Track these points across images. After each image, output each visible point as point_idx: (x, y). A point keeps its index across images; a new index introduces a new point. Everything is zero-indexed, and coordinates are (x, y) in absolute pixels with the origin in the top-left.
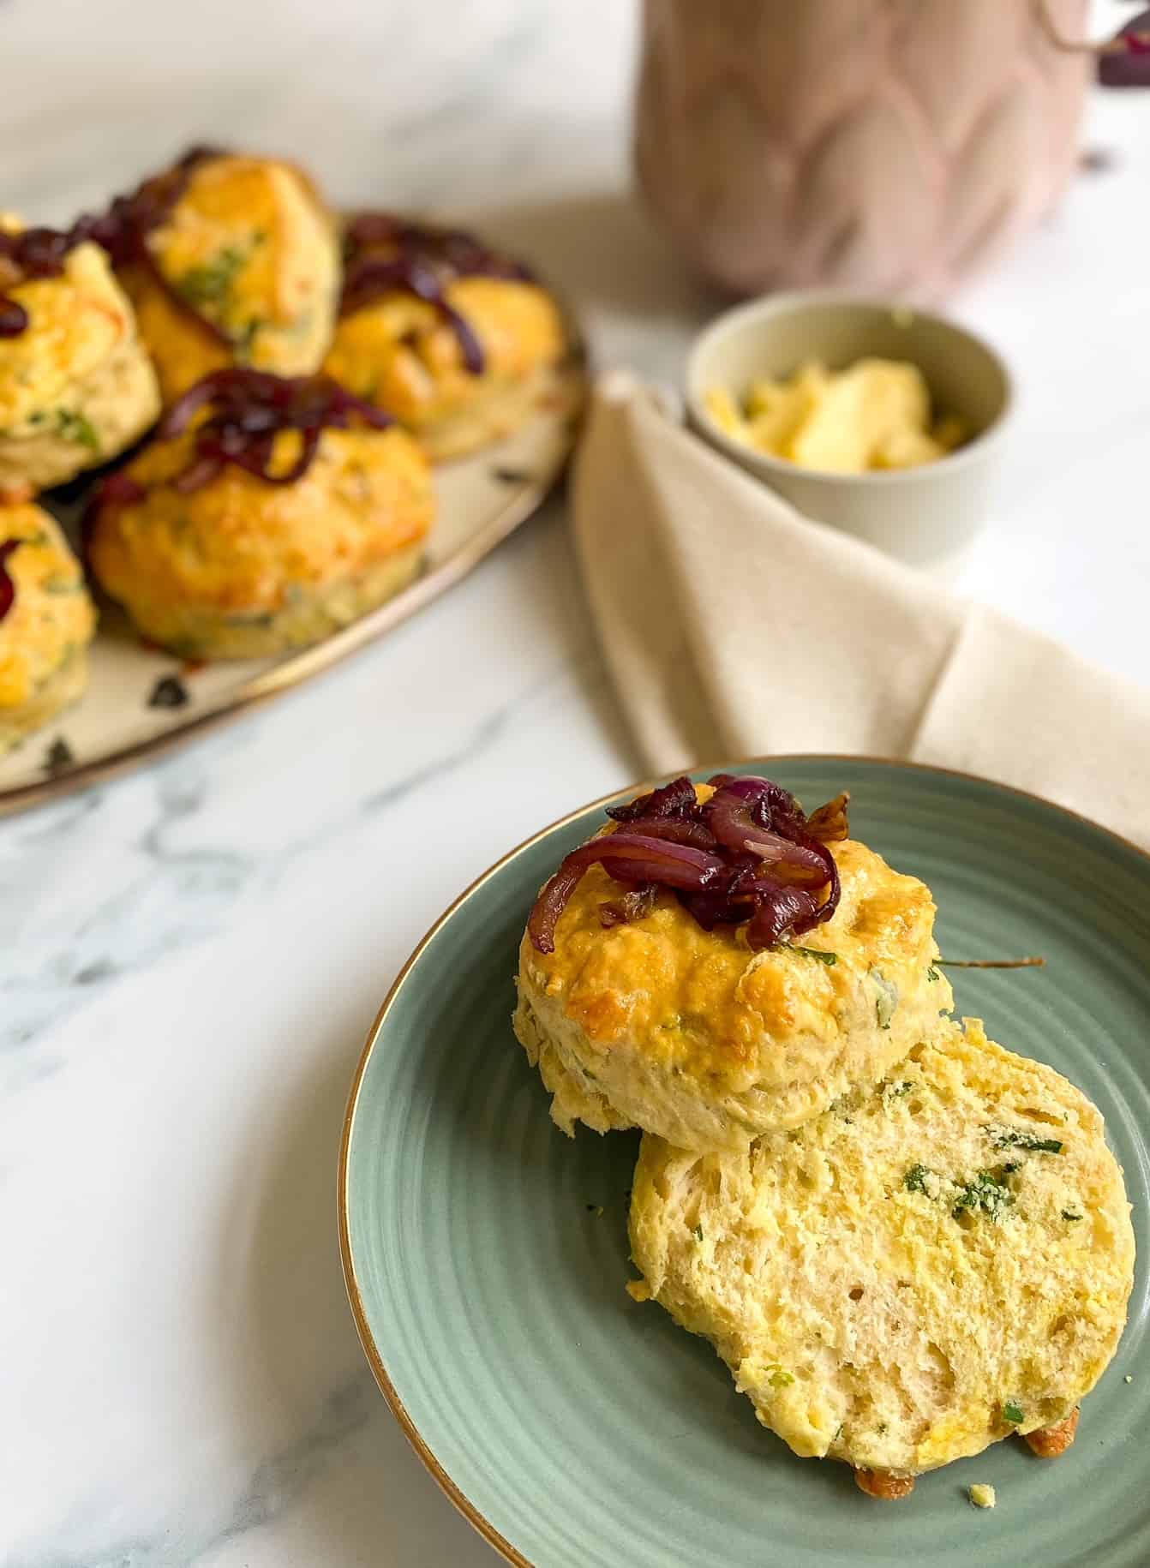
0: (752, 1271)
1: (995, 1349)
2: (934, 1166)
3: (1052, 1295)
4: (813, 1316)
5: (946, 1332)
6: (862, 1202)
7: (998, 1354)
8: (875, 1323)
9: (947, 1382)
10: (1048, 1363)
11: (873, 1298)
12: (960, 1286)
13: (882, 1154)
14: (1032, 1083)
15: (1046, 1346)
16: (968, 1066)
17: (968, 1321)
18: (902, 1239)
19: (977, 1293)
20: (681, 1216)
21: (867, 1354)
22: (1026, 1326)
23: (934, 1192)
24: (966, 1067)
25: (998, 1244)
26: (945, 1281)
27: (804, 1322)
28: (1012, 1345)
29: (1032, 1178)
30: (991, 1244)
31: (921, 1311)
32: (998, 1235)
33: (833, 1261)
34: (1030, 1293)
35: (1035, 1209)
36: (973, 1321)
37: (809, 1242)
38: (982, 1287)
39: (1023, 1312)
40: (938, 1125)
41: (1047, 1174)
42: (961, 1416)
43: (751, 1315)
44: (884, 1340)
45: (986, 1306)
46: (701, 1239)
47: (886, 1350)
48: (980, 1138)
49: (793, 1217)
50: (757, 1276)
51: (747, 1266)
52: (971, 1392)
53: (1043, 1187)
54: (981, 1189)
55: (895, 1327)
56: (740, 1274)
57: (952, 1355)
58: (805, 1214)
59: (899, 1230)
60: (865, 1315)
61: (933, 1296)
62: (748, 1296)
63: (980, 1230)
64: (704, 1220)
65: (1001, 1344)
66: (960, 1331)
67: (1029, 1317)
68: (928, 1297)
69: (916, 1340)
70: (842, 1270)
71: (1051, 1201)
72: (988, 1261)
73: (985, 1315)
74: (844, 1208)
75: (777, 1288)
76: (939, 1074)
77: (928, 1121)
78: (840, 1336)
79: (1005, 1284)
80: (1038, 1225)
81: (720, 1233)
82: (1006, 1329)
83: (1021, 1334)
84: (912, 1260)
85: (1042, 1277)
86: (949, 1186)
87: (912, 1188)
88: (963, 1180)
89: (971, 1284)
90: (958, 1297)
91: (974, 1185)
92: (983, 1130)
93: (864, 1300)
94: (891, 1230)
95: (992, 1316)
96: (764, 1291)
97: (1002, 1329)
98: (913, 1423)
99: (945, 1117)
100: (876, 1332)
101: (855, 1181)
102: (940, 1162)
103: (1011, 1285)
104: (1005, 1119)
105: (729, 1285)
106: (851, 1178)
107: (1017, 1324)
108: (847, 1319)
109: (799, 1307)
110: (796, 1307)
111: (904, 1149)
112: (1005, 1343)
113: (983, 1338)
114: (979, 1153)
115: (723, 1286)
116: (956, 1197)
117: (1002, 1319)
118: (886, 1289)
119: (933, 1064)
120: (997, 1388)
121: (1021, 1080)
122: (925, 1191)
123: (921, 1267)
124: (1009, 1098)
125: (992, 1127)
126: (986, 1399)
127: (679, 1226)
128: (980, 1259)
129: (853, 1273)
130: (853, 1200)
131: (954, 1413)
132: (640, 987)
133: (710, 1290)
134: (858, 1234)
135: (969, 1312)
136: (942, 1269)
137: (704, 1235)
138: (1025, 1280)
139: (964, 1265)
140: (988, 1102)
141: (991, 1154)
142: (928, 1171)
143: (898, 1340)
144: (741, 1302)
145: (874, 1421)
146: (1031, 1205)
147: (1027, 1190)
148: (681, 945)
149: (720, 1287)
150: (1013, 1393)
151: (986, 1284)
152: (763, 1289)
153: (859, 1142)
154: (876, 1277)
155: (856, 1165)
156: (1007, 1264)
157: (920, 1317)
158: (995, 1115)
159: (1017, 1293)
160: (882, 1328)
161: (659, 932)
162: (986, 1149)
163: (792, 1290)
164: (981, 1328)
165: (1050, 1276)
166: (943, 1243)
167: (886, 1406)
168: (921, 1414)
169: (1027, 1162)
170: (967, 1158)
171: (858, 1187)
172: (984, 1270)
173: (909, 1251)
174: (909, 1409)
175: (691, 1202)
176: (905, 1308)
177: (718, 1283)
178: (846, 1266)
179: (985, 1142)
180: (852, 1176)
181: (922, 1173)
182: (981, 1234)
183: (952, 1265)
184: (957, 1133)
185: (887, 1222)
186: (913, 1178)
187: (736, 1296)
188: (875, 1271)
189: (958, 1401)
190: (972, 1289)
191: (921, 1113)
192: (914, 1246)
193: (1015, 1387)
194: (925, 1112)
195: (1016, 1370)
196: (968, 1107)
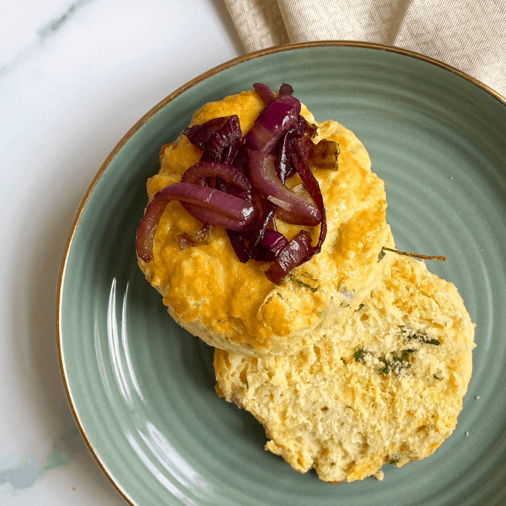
0: (273, 400)
1: (389, 436)
2: (371, 350)
3: (420, 417)
4: (303, 419)
5: (367, 428)
6: (331, 369)
7: (390, 439)
8: (333, 423)
9: (365, 447)
10: (414, 444)
11: (333, 413)
12: (376, 408)
13: (344, 343)
14: (430, 305)
15: (414, 437)
16: (397, 293)
17: (378, 425)
18: (350, 386)
19: (384, 412)
20: (238, 375)
21: (328, 435)
22: (406, 429)
23: (369, 364)
24: (395, 294)
25: (398, 390)
26: (369, 405)
27: (298, 422)
28: (398, 436)
29: (421, 357)
30: (395, 389)
31: (355, 418)
32: (398, 385)
33: (313, 396)
34: (410, 414)
35: (420, 372)
36: (380, 425)
37: (302, 389)
38: (387, 410)
39: (405, 422)
40: (376, 326)
41: (430, 355)
42: (370, 461)
43: (273, 419)
44: (336, 430)
45: (388, 418)
46: (248, 388)
47: (336, 434)
48: (397, 334)
49: (295, 377)
50: (276, 403)
51: (272, 397)
52: (376, 452)
53: (426, 362)
54: (393, 364)
55: (342, 424)
56: (267, 401)
57: (368, 438)
58: (302, 374)
59: (349, 380)
60: (328, 420)
61: (362, 414)
62: (271, 411)
63: (391, 383)
64: (249, 378)
65: (392, 435)
66: (374, 428)
67: (409, 424)
68: (359, 414)
69: (351, 431)
70: (318, 401)
71: (429, 369)
72: (392, 397)
73: (387, 421)
74: (321, 370)
75: (286, 407)
76: (379, 300)
77: (370, 325)
78: (315, 427)
79: (398, 410)
80: (421, 379)
81: (257, 385)
82: (396, 429)
83: (403, 431)
84: (354, 395)
85: (417, 407)
86: (376, 361)
87: (357, 360)
88: (384, 357)
89: (382, 408)
90: (374, 413)
91: (389, 362)
92: (399, 330)
93: (328, 413)
94: (345, 380)
95: (390, 423)
96: (279, 408)
97: (394, 428)
98: (348, 461)
99: (380, 323)
100: (333, 427)
101: (328, 358)
102: (373, 348)
103: (401, 410)
104: (412, 326)
105: (262, 406)
106: (326, 356)
107: (402, 427)
108: (319, 420)
109: (296, 415)
110: (295, 416)
111: (356, 340)
112: (394, 434)
113: (384, 433)
114: (395, 344)
115: (259, 406)
116: (380, 368)
117: (394, 424)
118: (340, 408)
119: (377, 294)
120: (388, 451)
121: (424, 303)
122: (364, 363)
123: (358, 400)
124: (416, 313)
125: (405, 329)
126: (382, 455)
127: (237, 380)
128: (388, 395)
129: (324, 402)
130: (326, 368)
131: (367, 460)
132: (204, 295)
133: (253, 408)
134: (328, 382)
135: (379, 420)
136: (368, 400)
137: (249, 386)
138: (408, 409)
139: (379, 400)
140: (405, 313)
141: (401, 344)
142: (366, 353)
143: (343, 431)
144: (268, 413)
145: (329, 461)
146: (418, 370)
147: (418, 363)
148: (228, 268)
149: (257, 407)
150: (396, 453)
151: (389, 408)
152: (279, 407)
153: (331, 338)
154: (334, 404)
155: (330, 349)
156: (401, 401)
157: (355, 422)
158: (408, 322)
159: (404, 413)
160: (335, 425)
161: (215, 256)
162: (399, 341)
163: (293, 408)
164: (384, 427)
165: (422, 406)
166: (371, 388)
167: (336, 455)
168: (351, 458)
169: (420, 349)
170: (388, 346)
171: (330, 360)
172: (389, 401)
173: (353, 391)
174: (346, 455)
175: (243, 367)
176: (347, 418)
177: (257, 405)
178: (321, 400)
179: (399, 337)
180: (327, 355)
181: (364, 354)
182: (390, 384)
183: (373, 399)
184: (385, 331)
185: (343, 377)
186: (359, 355)
187: (265, 411)
188: (334, 401)
189: (369, 455)
190: (382, 410)
191: (367, 321)
192: (355, 389)
193: (397, 450)
194: (369, 320)
195: (398, 445)
196: (393, 317)
